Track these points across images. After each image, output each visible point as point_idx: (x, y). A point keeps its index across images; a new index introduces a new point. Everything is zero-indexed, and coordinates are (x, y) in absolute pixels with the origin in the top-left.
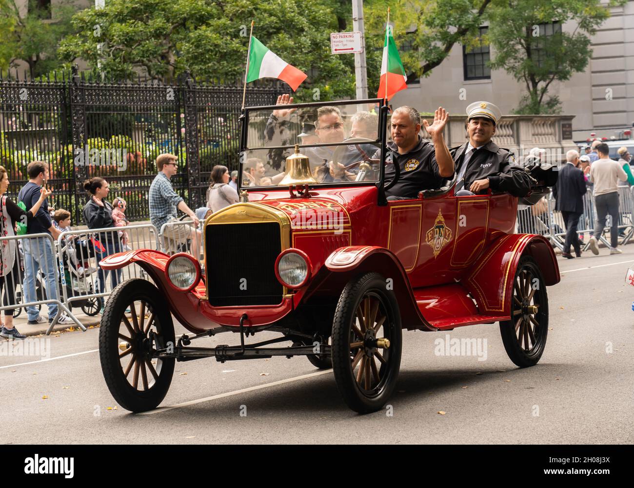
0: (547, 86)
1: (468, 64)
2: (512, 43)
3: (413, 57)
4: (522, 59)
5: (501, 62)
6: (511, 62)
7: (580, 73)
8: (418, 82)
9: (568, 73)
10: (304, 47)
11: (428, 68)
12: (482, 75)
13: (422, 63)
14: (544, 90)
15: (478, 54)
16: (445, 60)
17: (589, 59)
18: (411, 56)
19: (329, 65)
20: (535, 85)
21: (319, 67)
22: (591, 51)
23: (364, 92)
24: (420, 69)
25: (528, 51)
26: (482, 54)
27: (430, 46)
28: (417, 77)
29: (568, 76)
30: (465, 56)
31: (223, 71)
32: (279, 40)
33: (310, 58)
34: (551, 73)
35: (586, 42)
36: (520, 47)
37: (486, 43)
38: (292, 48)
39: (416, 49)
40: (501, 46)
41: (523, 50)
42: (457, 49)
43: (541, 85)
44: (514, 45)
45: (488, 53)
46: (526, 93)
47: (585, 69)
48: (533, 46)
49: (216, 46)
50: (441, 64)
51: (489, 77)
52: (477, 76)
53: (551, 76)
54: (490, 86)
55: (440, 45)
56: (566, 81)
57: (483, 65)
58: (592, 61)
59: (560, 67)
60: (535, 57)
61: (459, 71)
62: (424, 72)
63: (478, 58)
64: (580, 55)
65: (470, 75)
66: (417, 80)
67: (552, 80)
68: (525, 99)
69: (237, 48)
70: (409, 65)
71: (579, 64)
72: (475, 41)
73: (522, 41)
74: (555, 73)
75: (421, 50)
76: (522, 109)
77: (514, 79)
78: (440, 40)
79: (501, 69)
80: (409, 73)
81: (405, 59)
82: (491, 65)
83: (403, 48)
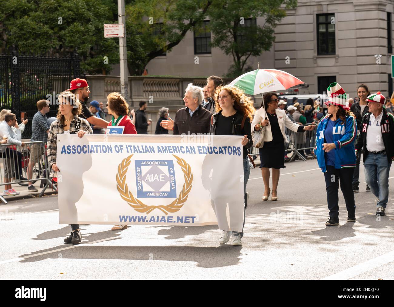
0: (246, 59)
1: (197, 44)
2: (225, 31)
3: (161, 38)
4: (230, 42)
5: (218, 42)
6: (224, 43)
7: (267, 52)
8: (165, 55)
9: (260, 51)
10: (90, 31)
11: (170, 47)
12: (205, 51)
13: (168, 43)
14: (244, 62)
15: (204, 37)
16: (181, 41)
17: (273, 43)
18: (160, 38)
19: (107, 43)
20: (239, 58)
21: (100, 44)
22: (274, 38)
23: (125, 62)
24: (166, 47)
25: (235, 37)
26: (206, 38)
27: (172, 32)
28: (163, 52)
29: (260, 54)
30: (195, 39)
31: (37, 46)
32: (74, 26)
33: (94, 38)
34: (248, 51)
35: (272, 31)
36: (229, 34)
37: (208, 31)
38: (82, 32)
39: (163, 33)
40: (217, 33)
41: (231, 36)
42: (190, 34)
43: (243, 58)
44: (225, 33)
45: (210, 37)
46: (233, 63)
47: (271, 49)
48: (238, 33)
49: (34, 29)
50: (179, 44)
51: (210, 53)
52: (203, 51)
53: (249, 53)
54: (210, 58)
55: (178, 32)
56: (258, 57)
57: (206, 45)
58: (276, 44)
59: (255, 47)
60: (239, 39)
61: (192, 48)
62: (168, 49)
63: (204, 40)
64: (267, 40)
65: (198, 51)
66: (164, 53)
67: (249, 55)
68: (232, 66)
69: (47, 31)
70: (158, 44)
71: (267, 46)
72: (201, 29)
73: (231, 30)
74: (251, 51)
75: (167, 34)
76: (230, 74)
77: (225, 54)
78: (178, 28)
79: (217, 47)
80: (158, 49)
81: (156, 40)
82: (211, 45)
83: (155, 33)
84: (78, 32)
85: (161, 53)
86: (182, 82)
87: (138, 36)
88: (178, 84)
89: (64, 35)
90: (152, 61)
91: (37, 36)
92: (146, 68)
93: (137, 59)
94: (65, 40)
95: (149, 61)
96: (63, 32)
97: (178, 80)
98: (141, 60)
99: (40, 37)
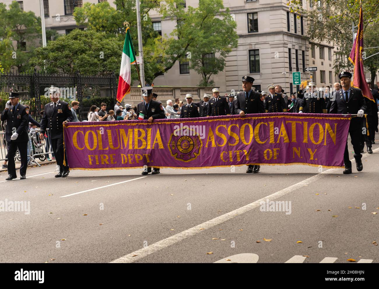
0: (210, 76)
1: (182, 68)
3: (161, 65)
4: (201, 67)
5: (193, 67)
6: (196, 67)
7: (221, 71)
8: (163, 75)
9: (217, 71)
11: (166, 70)
13: (165, 68)
14: (209, 78)
16: (173, 67)
17: (224, 67)
18: (160, 65)
20: (205, 76)
22: (225, 64)
23: (143, 78)
25: (203, 63)
26: (186, 64)
27: (167, 61)
30: (180, 65)
31: (91, 70)
32: (112, 59)
34: (211, 71)
35: (224, 60)
36: (200, 62)
37: (188, 61)
38: (117, 62)
39: (162, 62)
40: (193, 62)
41: (201, 63)
42: (177, 63)
43: (208, 76)
44: (198, 61)
45: (189, 64)
46: (202, 79)
47: (223, 70)
48: (205, 62)
49: (88, 61)
50: (171, 68)
51: (189, 73)
52: (185, 72)
53: (211, 73)
54: (189, 76)
55: (171, 61)
56: (216, 74)
57: (187, 68)
58: (226, 67)
59: (214, 69)
60: (205, 65)
61: (178, 71)
62: (165, 71)
63: (185, 66)
64: (221, 65)
65: (182, 72)
68: (202, 81)
69: (96, 62)
70: (160, 68)
71: (221, 69)
72: (184, 60)
73: (201, 60)
74: (212, 72)
75: (164, 63)
76: (201, 85)
77: (198, 73)
78: (171, 59)
79: (193, 70)
80: (159, 71)
81: (158, 66)
82: (189, 68)
83: (158, 62)
84: (114, 62)
85: (161, 73)
86: (174, 89)
87: (148, 64)
88: (172, 91)
89: (106, 64)
90: (156, 78)
91: (91, 65)
92: (153, 82)
93: (148, 77)
94: (107, 67)
95: (155, 78)
96: (105, 62)
97: (172, 89)
98: (150, 77)
99: (93, 65)
